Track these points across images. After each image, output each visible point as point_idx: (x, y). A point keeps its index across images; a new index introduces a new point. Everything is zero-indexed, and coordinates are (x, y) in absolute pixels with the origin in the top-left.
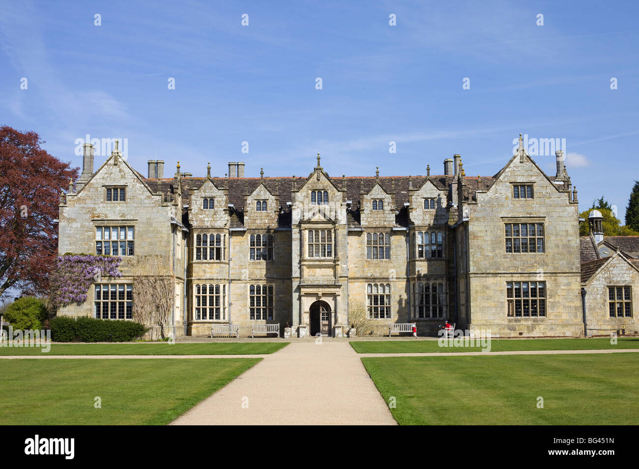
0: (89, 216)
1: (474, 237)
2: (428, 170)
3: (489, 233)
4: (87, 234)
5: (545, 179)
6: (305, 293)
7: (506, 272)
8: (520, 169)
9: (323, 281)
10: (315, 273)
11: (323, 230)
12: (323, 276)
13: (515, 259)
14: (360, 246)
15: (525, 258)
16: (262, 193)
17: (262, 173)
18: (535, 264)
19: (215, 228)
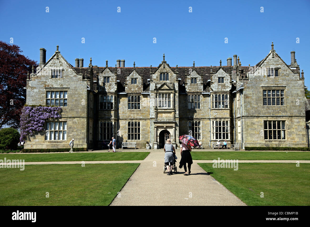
0: (43, 85)
1: (247, 97)
2: (221, 62)
3: (254, 95)
4: (42, 95)
5: (286, 66)
6: (157, 126)
7: (264, 115)
8: (272, 61)
9: (166, 120)
10: (162, 116)
11: (166, 94)
12: (166, 117)
13: (269, 109)
14: (185, 102)
15: (274, 108)
16: (135, 75)
17: (134, 65)
18: (280, 112)
19: (110, 93)
